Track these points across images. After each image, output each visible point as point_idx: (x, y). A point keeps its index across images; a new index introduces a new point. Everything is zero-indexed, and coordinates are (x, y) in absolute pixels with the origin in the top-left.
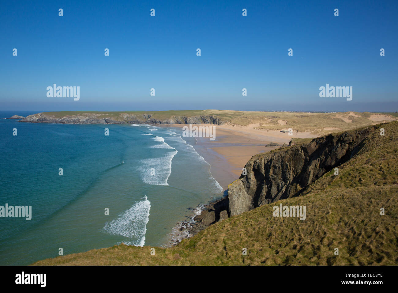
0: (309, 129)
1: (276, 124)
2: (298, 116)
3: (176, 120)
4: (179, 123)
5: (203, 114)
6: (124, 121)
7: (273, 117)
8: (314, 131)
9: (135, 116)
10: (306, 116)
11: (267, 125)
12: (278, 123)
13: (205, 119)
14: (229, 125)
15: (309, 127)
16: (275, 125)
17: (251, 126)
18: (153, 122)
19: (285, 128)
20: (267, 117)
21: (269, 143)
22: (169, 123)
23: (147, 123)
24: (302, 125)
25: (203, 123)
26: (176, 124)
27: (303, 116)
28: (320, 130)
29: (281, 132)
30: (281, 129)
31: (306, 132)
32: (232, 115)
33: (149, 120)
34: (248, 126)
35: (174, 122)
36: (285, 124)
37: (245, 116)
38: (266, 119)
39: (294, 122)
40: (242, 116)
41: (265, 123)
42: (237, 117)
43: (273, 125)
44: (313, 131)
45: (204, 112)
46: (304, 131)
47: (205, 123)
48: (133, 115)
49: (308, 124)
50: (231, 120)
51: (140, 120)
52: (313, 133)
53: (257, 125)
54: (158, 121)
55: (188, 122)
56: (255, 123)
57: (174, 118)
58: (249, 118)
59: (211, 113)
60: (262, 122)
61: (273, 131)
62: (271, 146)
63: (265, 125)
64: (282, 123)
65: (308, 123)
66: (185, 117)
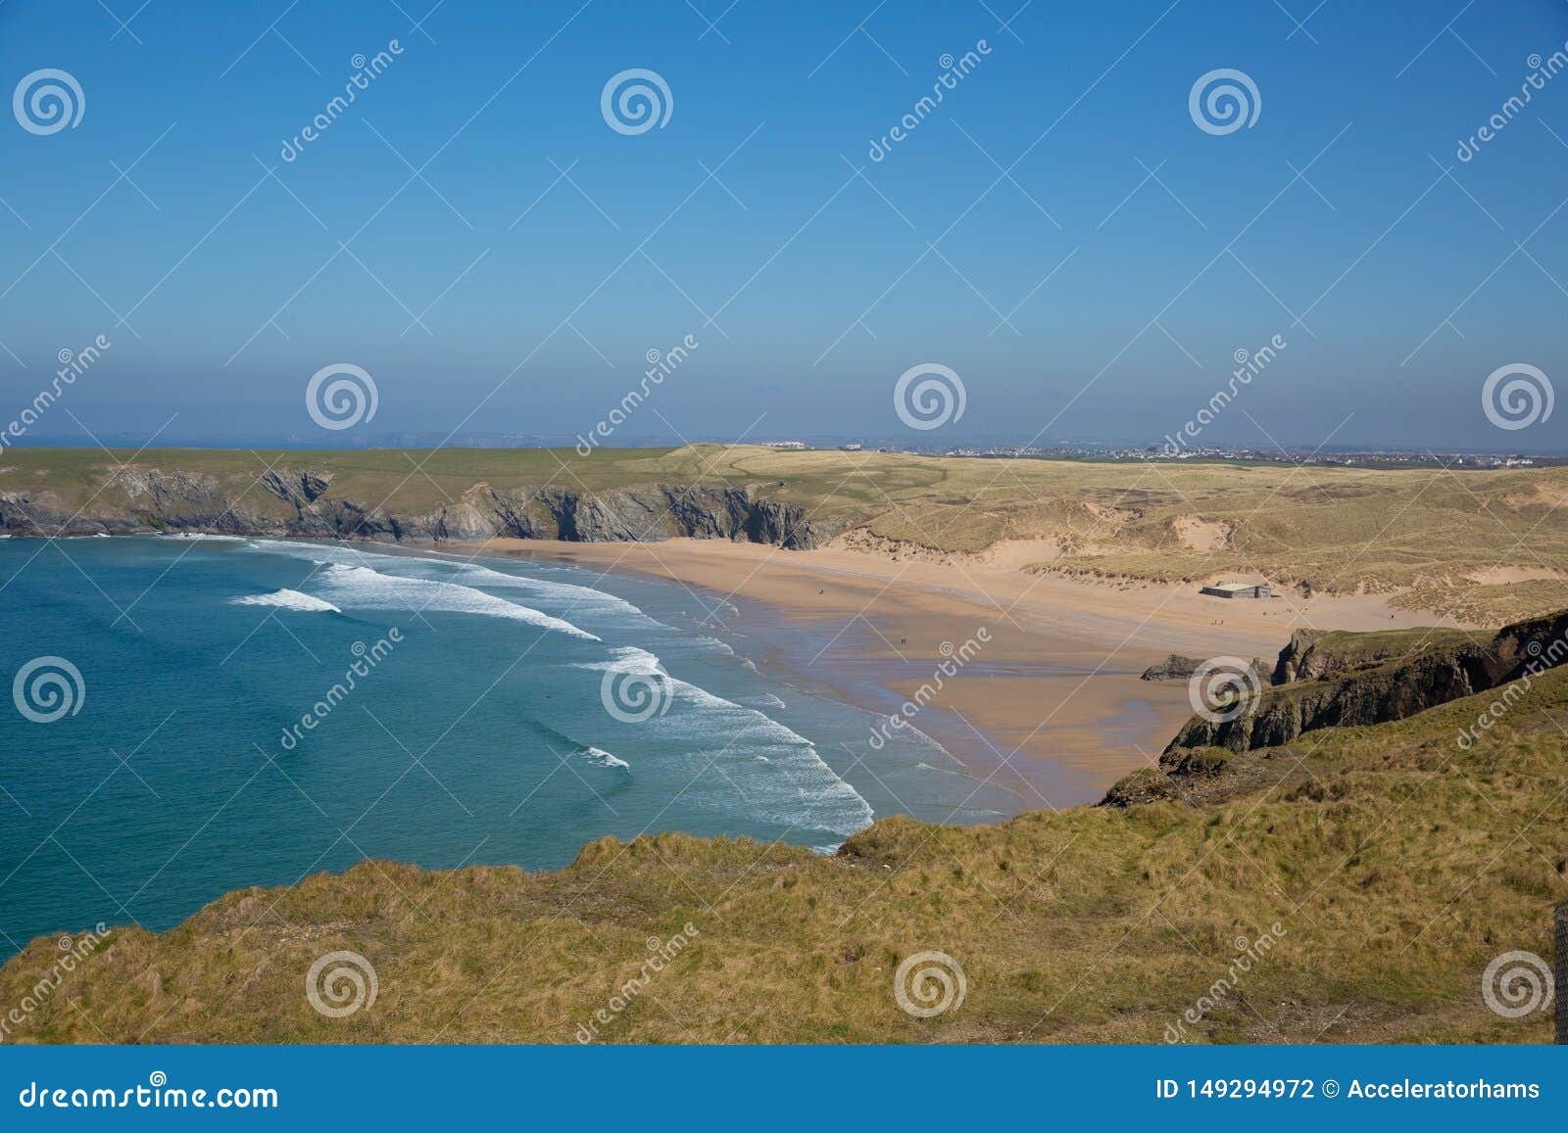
0: (1380, 576)
1: (1165, 542)
2: (1299, 495)
3: (502, 511)
4: (522, 534)
5: (679, 475)
6: (133, 519)
7: (1132, 498)
8: (1408, 589)
9: (212, 483)
10: (1348, 491)
11: (1105, 551)
12: (1175, 539)
13: (696, 511)
14: (863, 546)
15: (1376, 567)
16: (1157, 550)
17: (1008, 554)
18: (339, 522)
19: (1228, 569)
20: (1102, 496)
21: (1160, 661)
22: (456, 533)
23: (298, 529)
24: (1327, 549)
25: (682, 535)
26: (500, 539)
27: (1325, 493)
28: (1448, 580)
29: (1207, 591)
30: (1207, 575)
31: (1361, 591)
32: (871, 482)
33: (314, 508)
34: (987, 554)
35: (488, 528)
36: (1222, 545)
37: (956, 489)
38: (1093, 508)
39: (1277, 530)
40: (939, 490)
41: (1093, 536)
42: (903, 494)
43: (1147, 551)
44: (1401, 590)
45: (685, 461)
46: (1351, 589)
47: (691, 534)
48: (193, 479)
49: (1367, 546)
50: (869, 518)
51: (250, 514)
52: (1403, 603)
53: (1042, 549)
54: (377, 515)
55: (580, 524)
56: (1033, 538)
57: (484, 496)
58: (988, 504)
59: (731, 466)
60: (1073, 529)
61: (1155, 590)
62: (1172, 674)
63: (1091, 550)
64: (1199, 536)
65: (1366, 537)
66: (563, 489)
